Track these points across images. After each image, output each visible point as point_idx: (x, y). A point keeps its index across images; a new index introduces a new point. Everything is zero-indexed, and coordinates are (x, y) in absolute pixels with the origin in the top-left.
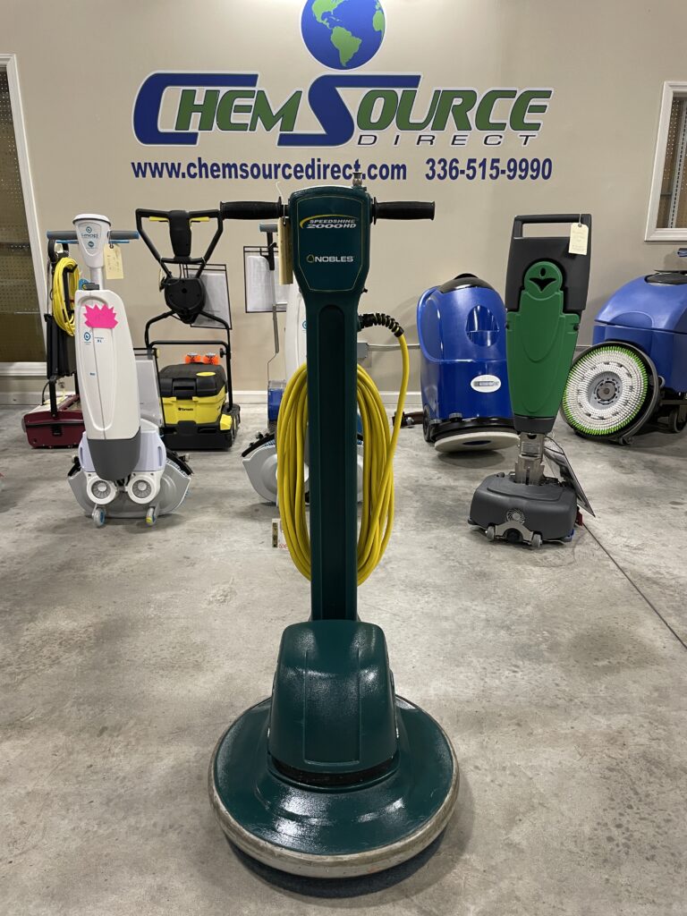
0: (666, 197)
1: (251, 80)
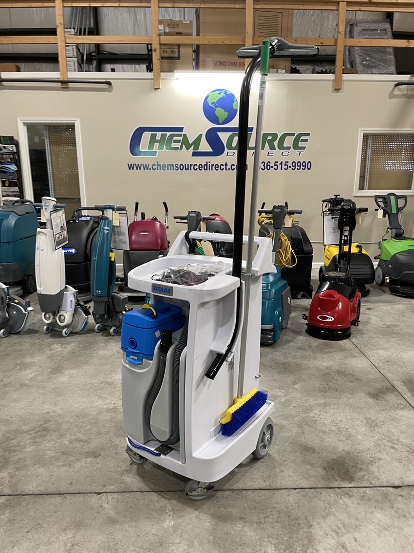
0: (362, 177)
1: (181, 129)
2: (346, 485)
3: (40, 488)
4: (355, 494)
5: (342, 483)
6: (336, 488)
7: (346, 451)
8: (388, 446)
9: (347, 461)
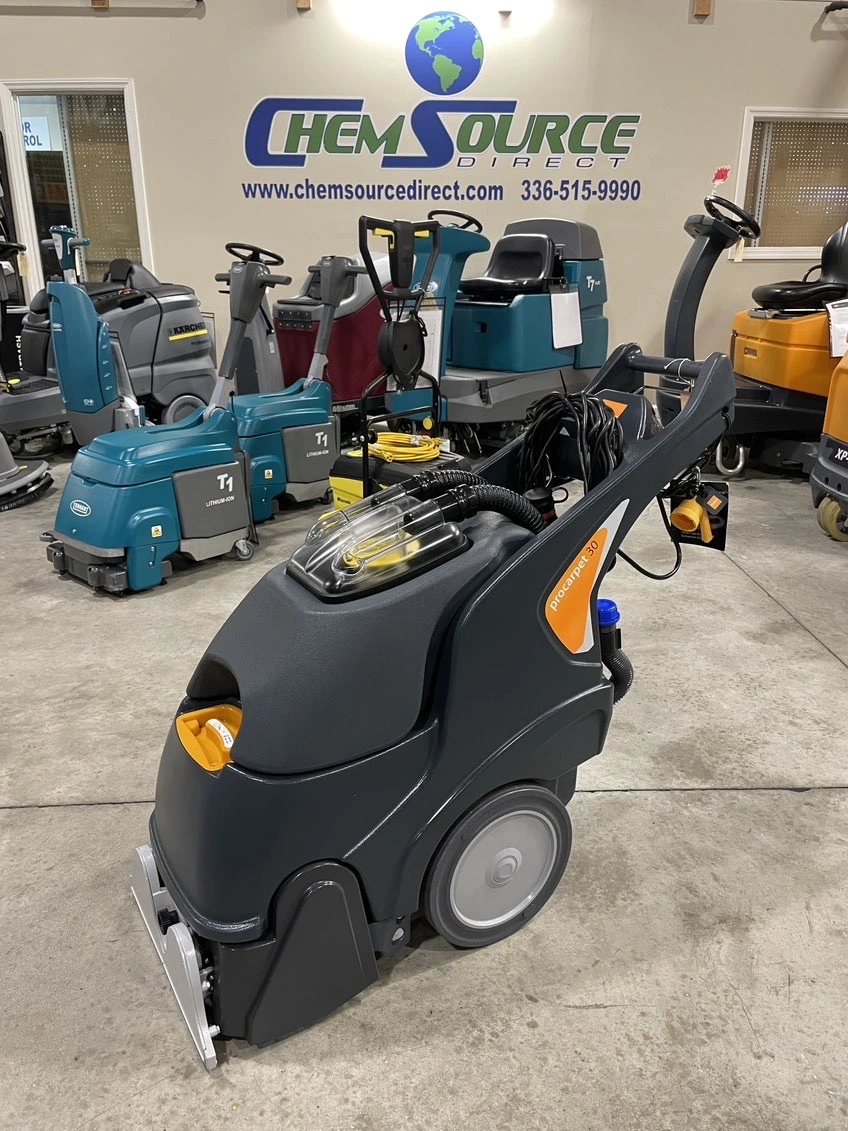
2: (696, 786)
3: (73, 794)
4: (713, 800)
5: (688, 782)
6: (676, 790)
7: (698, 729)
8: (783, 722)
9: (698, 745)
